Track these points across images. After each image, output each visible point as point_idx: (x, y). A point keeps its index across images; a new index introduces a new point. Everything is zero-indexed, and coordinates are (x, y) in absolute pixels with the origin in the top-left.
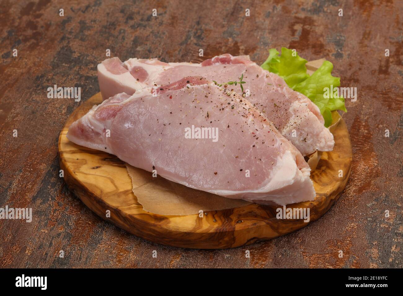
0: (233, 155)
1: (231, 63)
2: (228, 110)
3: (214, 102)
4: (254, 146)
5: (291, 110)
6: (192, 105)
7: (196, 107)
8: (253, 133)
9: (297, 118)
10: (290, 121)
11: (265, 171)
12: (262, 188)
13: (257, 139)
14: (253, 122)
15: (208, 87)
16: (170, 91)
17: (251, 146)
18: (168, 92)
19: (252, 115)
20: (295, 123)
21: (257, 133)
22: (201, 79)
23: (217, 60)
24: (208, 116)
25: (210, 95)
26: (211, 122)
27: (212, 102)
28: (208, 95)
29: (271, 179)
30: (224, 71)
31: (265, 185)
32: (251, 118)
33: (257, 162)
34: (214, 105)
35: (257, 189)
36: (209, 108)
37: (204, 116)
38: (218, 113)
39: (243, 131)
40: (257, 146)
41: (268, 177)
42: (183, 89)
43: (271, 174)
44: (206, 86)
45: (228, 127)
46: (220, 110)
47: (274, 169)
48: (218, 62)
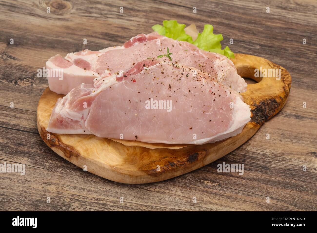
0: (200, 112)
1: (147, 41)
2: (184, 78)
3: (170, 76)
4: (214, 100)
5: (215, 67)
6: (154, 82)
7: (157, 83)
8: (210, 91)
9: (223, 72)
10: (219, 75)
11: (228, 116)
12: (229, 129)
13: (214, 94)
14: (206, 83)
15: (161, 65)
16: (132, 76)
17: (212, 101)
18: (131, 77)
19: (203, 78)
20: (223, 76)
21: (213, 90)
22: (153, 61)
23: (135, 41)
24: (170, 88)
25: (164, 71)
26: (175, 91)
27: (168, 76)
28: (163, 72)
29: (234, 121)
30: (146, 48)
31: (231, 126)
32: (204, 81)
33: (220, 111)
34: (171, 78)
35: (226, 130)
36: (168, 81)
37: (167, 89)
38: (177, 83)
39: (202, 92)
40: (217, 100)
41: (231, 120)
42: (142, 72)
43: (233, 117)
44: (159, 65)
45: (190, 91)
46: (178, 80)
47: (233, 113)
48: (136, 42)
